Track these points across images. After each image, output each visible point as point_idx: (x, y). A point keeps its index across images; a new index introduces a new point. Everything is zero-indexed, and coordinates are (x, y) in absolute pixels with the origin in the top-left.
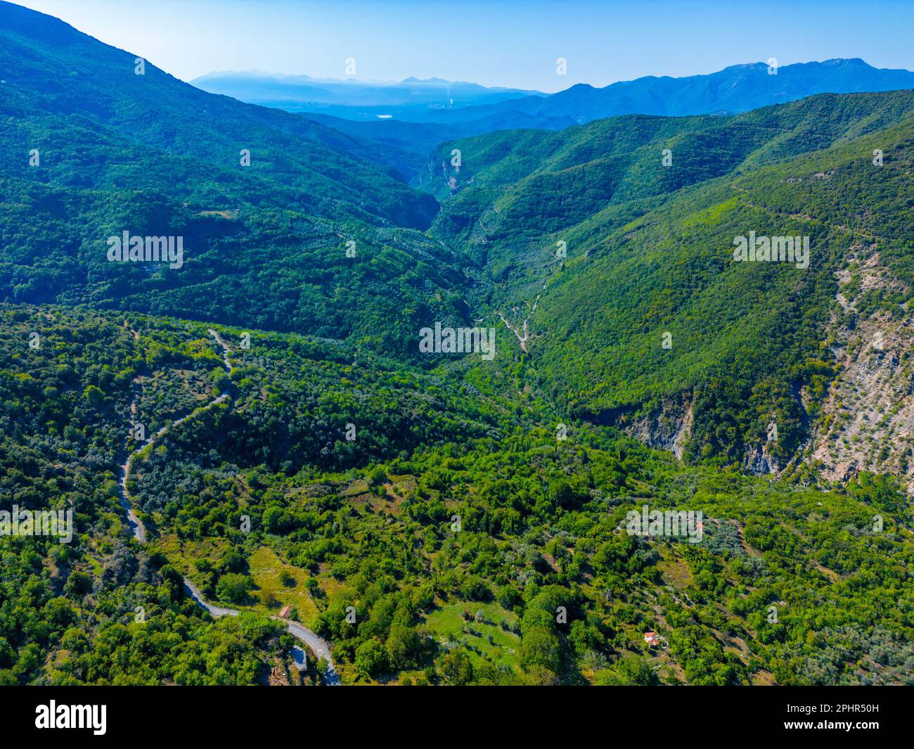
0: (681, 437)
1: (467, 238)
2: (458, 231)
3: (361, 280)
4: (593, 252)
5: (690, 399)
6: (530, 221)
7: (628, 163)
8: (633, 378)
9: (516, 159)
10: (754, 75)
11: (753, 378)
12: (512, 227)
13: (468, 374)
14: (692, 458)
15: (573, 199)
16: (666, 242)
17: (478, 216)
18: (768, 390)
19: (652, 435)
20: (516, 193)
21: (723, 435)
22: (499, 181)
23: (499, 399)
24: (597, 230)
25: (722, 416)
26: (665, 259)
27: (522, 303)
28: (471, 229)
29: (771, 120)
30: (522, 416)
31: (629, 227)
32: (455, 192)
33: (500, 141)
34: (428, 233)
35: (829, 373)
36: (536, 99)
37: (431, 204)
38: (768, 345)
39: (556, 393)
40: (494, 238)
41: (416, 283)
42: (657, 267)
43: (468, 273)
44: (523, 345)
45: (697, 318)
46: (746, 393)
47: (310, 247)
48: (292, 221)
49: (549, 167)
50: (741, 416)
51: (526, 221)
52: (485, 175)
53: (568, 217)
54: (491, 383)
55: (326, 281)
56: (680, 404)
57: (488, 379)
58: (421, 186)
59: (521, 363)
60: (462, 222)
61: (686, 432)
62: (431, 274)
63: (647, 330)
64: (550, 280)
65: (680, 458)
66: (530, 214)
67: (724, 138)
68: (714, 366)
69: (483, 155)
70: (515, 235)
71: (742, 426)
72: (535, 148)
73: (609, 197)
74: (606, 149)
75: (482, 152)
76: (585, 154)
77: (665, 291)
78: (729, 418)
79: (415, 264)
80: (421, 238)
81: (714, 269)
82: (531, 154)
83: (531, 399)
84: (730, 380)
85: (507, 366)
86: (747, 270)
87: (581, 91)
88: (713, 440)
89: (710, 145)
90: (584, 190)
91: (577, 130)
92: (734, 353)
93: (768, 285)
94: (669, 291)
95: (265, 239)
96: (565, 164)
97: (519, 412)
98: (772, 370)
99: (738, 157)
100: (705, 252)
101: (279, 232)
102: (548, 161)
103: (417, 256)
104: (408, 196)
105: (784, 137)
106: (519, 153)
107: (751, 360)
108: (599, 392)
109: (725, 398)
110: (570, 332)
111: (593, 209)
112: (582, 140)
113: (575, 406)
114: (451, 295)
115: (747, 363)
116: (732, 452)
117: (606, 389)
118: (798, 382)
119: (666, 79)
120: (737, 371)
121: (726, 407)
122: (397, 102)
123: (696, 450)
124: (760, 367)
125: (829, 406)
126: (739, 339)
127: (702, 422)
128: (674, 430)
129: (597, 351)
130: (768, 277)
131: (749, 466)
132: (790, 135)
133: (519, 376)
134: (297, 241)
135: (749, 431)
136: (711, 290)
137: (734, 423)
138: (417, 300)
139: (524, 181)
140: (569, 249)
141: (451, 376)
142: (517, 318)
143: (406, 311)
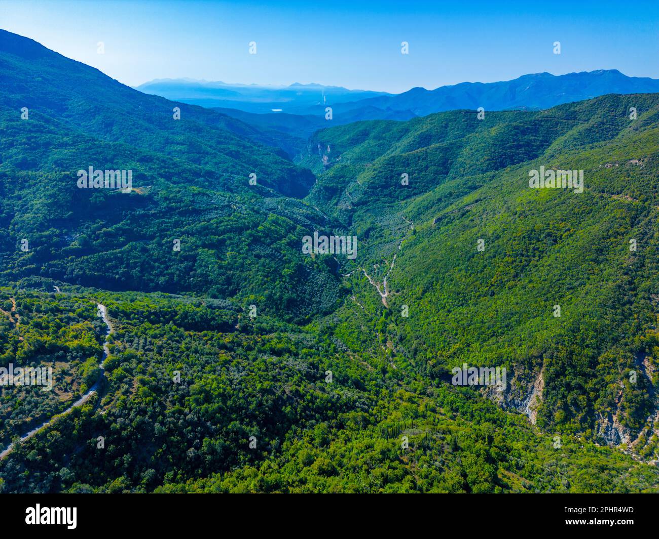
0: (532, 401)
1: (336, 204)
2: (330, 199)
3: (249, 245)
4: (439, 220)
5: (541, 365)
6: (386, 191)
7: (460, 147)
8: (485, 340)
9: (373, 143)
10: (541, 82)
11: (598, 348)
12: (371, 196)
13: (338, 329)
14: (546, 424)
15: (419, 174)
17: (345, 187)
18: (614, 360)
19: (506, 398)
20: (374, 170)
21: (575, 403)
22: (360, 159)
23: (366, 355)
24: (440, 200)
25: (573, 384)
26: (504, 230)
27: (382, 261)
28: (339, 197)
29: (570, 114)
30: (387, 375)
31: (467, 199)
32: (327, 167)
33: (361, 129)
34: (305, 201)
36: (385, 98)
37: (310, 178)
38: (610, 316)
39: (416, 352)
40: (357, 205)
41: (295, 245)
42: (498, 237)
44: (384, 301)
45: (538, 286)
46: (593, 363)
47: (209, 217)
48: (194, 195)
49: (398, 149)
50: (590, 385)
51: (382, 191)
52: (349, 155)
53: (415, 188)
54: (358, 338)
55: (219, 246)
56: (531, 369)
57: (355, 335)
58: (301, 162)
59: (383, 318)
60: (332, 192)
61: (538, 396)
63: (493, 294)
64: (404, 243)
65: (534, 422)
66: (386, 186)
67: (535, 127)
68: (560, 335)
69: (348, 140)
70: (374, 203)
71: (592, 395)
72: (388, 135)
73: (447, 173)
74: (441, 136)
75: (348, 137)
76: (425, 139)
77: (506, 259)
78: (580, 387)
79: (294, 228)
80: (301, 205)
81: (549, 241)
82: (384, 139)
83: (394, 356)
84: (577, 349)
85: (371, 320)
86: (580, 243)
87: (418, 92)
88: (565, 407)
89: (524, 133)
90: (427, 167)
91: (418, 121)
92: (578, 322)
93: (601, 258)
94: (510, 260)
95: (170, 211)
96: (411, 147)
97: (384, 371)
98: (615, 340)
99: (546, 142)
100: (539, 225)
101: (182, 204)
102: (398, 144)
103: (297, 221)
104: (291, 170)
105: (581, 127)
106: (375, 138)
107: (596, 331)
108: (455, 354)
109: (574, 367)
110: (424, 292)
111: (435, 182)
112: (424, 128)
113: (434, 366)
115: (592, 333)
116: (583, 420)
117: (460, 350)
118: (641, 353)
119: (478, 84)
120: (583, 340)
121: (575, 375)
122: (286, 100)
123: (550, 415)
124: (604, 337)
126: (581, 310)
127: (554, 389)
128: (526, 394)
129: (449, 311)
130: (600, 251)
131: (601, 433)
132: (586, 126)
133: (383, 331)
134: (197, 212)
135: (599, 400)
136: (547, 261)
137: (584, 392)
138: (295, 261)
139: (380, 160)
140: (418, 215)
141: (323, 332)
142: (378, 275)
143: (286, 271)
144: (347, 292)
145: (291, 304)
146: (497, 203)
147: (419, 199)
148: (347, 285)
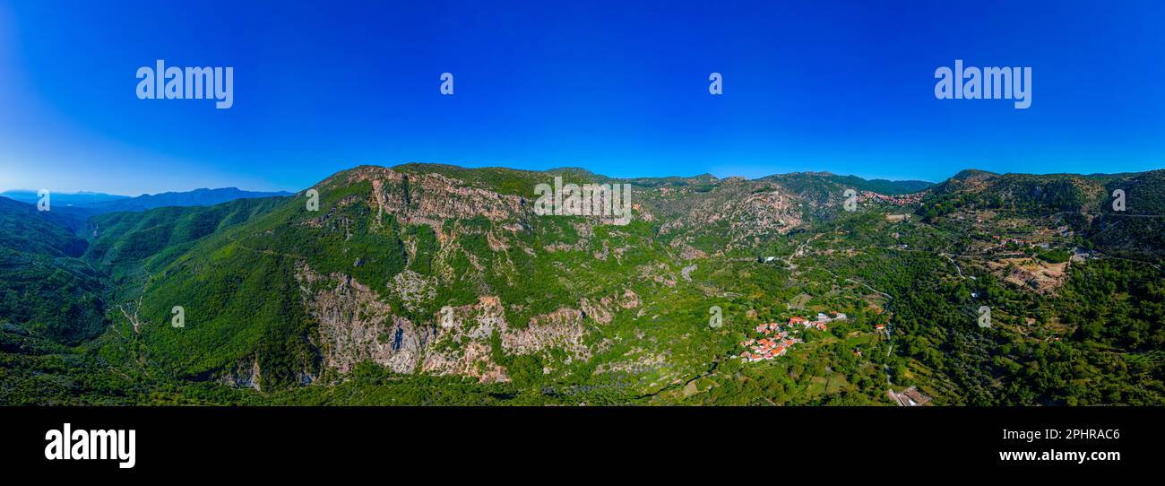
0: (254, 378)
1: (102, 261)
2: (97, 258)
4: (168, 272)
5: (254, 358)
6: (132, 254)
7: (174, 226)
8: (213, 350)
9: (123, 224)
11: (284, 338)
12: (123, 256)
13: (101, 351)
14: (267, 389)
15: (152, 242)
16: (206, 268)
17: (107, 251)
18: (294, 342)
19: (236, 381)
20: (125, 240)
21: (281, 372)
22: (115, 233)
23: (124, 368)
24: (166, 258)
25: (277, 363)
26: (211, 277)
27: (133, 301)
28: (103, 257)
29: (226, 208)
30: (142, 382)
31: (183, 258)
32: (96, 238)
33: (116, 216)
34: (81, 259)
35: (315, 325)
36: (129, 199)
37: (84, 243)
38: (283, 320)
39: (163, 364)
40: (115, 262)
41: (72, 290)
42: (207, 283)
43: (102, 281)
44: (136, 329)
45: (239, 310)
46: (284, 347)
49: (138, 227)
50: (286, 360)
51: (130, 254)
52: (109, 230)
53: (150, 251)
54: (117, 357)
56: (249, 361)
57: (115, 354)
58: (80, 235)
59: (135, 341)
60: (99, 253)
61: (257, 376)
62: (82, 284)
63: (211, 319)
64: (146, 288)
65: (259, 389)
66: (132, 250)
67: (211, 215)
68: (261, 338)
69: (109, 222)
71: (289, 365)
72: (131, 220)
73: (167, 242)
75: (108, 220)
76: (153, 222)
77: (216, 296)
78: (281, 363)
79: (72, 278)
81: (238, 281)
82: (130, 222)
83: (146, 367)
84: (273, 343)
85: (127, 342)
86: (255, 281)
87: (145, 196)
88: (276, 376)
89: (206, 218)
90: (156, 239)
91: (148, 212)
92: (268, 328)
93: (268, 287)
94: (218, 296)
97: (140, 379)
98: (291, 332)
99: (217, 222)
100: (230, 273)
102: (138, 224)
103: (75, 273)
104: (74, 240)
105: (232, 214)
106: (125, 221)
107: (279, 329)
108: (193, 362)
109: (274, 354)
110: (165, 322)
111: (161, 247)
112: (152, 216)
113: (179, 372)
114: (92, 296)
115: (278, 332)
116: (288, 379)
117: (197, 359)
118: (305, 334)
119: (175, 193)
120: (275, 337)
121: (276, 357)
123: (268, 383)
124: (286, 332)
125: (323, 341)
126: (269, 319)
127: (266, 369)
128: (249, 376)
129: (183, 333)
130: (267, 283)
131: (300, 381)
132: (234, 213)
133: (137, 350)
135: (294, 366)
136: (239, 293)
137: (284, 365)
138: (71, 301)
139: (128, 234)
140: (153, 269)
141: (89, 353)
142: (131, 311)
143: (64, 309)
144: (108, 322)
145: (66, 332)
146: (202, 260)
147: (153, 258)
148: (108, 317)
